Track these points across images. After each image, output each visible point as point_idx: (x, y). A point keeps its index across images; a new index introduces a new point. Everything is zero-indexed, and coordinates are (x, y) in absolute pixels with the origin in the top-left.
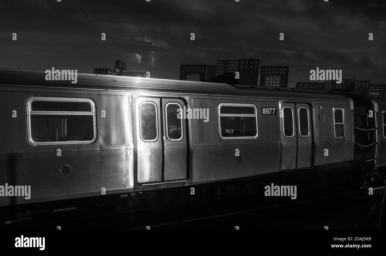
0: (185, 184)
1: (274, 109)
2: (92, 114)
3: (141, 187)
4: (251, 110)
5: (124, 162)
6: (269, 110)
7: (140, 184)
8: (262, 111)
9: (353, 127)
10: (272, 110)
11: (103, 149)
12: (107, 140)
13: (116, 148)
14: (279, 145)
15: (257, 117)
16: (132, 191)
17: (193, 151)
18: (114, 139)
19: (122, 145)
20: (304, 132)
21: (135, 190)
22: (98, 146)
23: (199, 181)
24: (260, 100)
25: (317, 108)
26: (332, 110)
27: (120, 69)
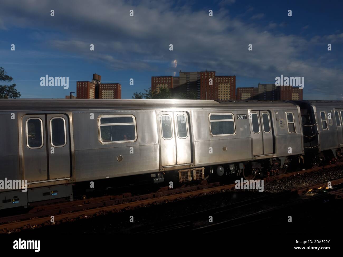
0: (191, 166)
1: (245, 115)
2: (134, 124)
3: (164, 168)
4: (230, 117)
5: (153, 153)
6: (242, 116)
7: (163, 167)
8: (237, 117)
9: (301, 125)
10: (244, 116)
11: (141, 145)
12: (143, 139)
13: (148, 144)
14: (250, 139)
15: (234, 121)
16: (158, 171)
17: (195, 145)
18: (147, 138)
19: (152, 143)
20: (267, 130)
21: (160, 171)
22: (138, 143)
23: (199, 164)
24: (236, 110)
25: (274, 113)
26: (285, 114)
27: (97, 81)
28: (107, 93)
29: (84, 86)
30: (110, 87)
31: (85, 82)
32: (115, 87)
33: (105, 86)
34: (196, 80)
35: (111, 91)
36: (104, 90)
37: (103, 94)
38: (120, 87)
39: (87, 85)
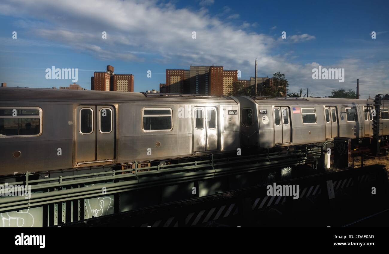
27: (110, 71)
28: (121, 83)
29: (101, 76)
30: (124, 77)
31: (102, 73)
32: (129, 78)
33: (119, 76)
34: (205, 73)
35: (125, 81)
36: (118, 80)
37: (118, 83)
38: (133, 78)
39: (104, 75)
